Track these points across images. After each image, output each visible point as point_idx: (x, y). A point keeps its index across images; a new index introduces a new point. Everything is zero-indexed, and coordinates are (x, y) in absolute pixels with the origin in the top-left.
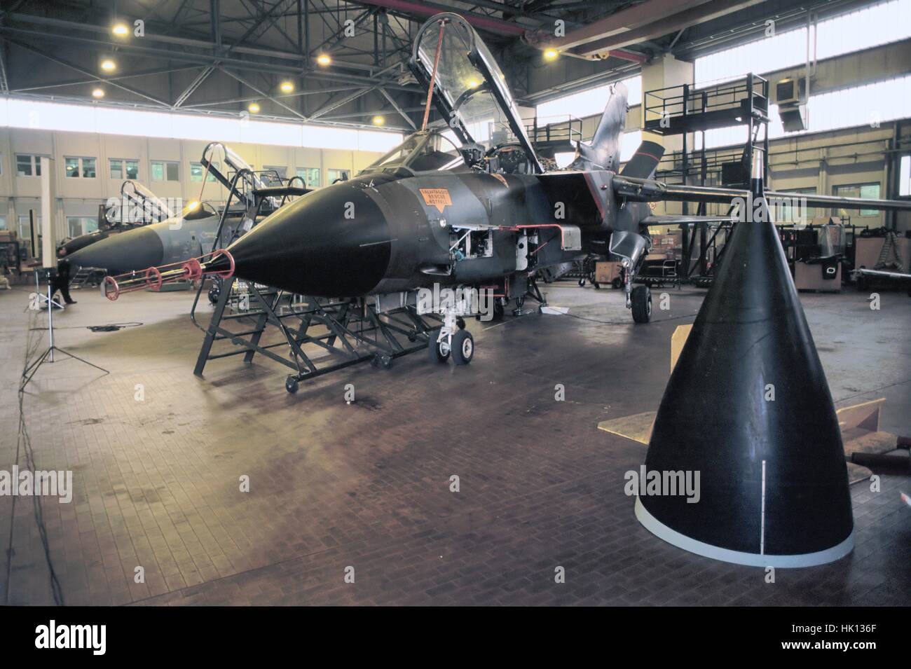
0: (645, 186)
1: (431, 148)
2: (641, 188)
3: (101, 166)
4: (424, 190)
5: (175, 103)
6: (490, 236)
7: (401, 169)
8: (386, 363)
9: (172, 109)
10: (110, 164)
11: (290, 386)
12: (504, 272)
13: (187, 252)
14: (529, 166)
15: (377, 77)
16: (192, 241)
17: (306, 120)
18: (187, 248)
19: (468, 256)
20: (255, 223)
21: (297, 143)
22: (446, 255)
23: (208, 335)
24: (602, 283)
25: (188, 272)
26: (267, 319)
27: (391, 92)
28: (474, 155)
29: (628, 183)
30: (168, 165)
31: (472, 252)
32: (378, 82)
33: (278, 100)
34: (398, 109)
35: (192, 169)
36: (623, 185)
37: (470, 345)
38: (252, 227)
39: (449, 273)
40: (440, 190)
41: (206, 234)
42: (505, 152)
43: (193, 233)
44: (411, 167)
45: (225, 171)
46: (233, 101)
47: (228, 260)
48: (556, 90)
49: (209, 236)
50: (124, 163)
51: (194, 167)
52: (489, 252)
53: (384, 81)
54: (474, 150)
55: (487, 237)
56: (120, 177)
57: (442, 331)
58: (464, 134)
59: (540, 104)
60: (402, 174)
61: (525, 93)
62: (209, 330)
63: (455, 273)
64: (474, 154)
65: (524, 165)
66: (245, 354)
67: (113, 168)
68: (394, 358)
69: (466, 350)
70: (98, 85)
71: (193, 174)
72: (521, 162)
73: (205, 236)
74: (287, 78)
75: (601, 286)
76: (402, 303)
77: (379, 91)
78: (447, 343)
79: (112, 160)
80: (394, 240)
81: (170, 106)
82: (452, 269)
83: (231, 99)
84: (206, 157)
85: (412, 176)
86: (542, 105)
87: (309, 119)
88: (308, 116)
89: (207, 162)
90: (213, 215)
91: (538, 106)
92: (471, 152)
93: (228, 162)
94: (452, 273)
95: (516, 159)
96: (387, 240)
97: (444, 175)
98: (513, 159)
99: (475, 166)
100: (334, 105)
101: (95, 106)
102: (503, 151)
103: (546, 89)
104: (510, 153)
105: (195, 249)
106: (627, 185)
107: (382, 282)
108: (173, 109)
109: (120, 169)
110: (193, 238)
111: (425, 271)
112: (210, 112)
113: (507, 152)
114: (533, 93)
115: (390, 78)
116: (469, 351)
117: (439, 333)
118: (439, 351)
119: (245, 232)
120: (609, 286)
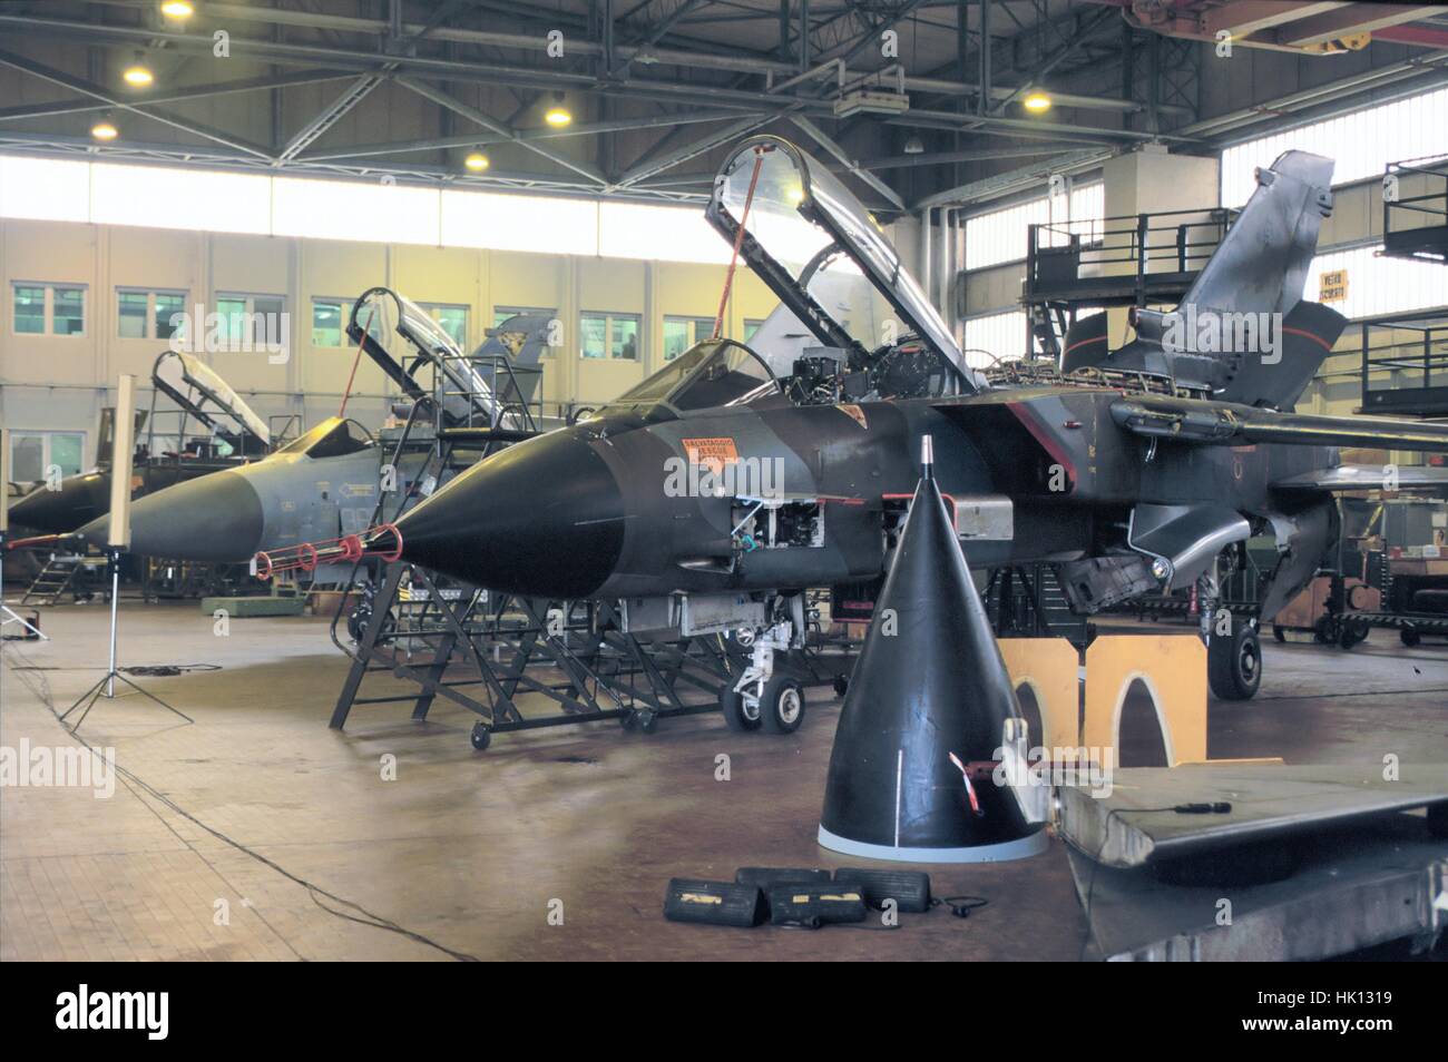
0: (1189, 417)
1: (724, 367)
2: (1179, 421)
3: (99, 308)
4: (689, 441)
5: (282, 152)
6: (822, 512)
7: (659, 407)
8: (645, 724)
9: (275, 164)
10: (116, 299)
11: (477, 739)
12: (851, 574)
13: (310, 526)
14: (947, 380)
15: (785, 92)
16: (323, 503)
17: (608, 190)
18: (310, 518)
19: (772, 545)
20: (440, 482)
21: (583, 247)
22: (723, 543)
23: (357, 662)
24: (1291, 629)
25: (346, 552)
26: (454, 645)
27: (823, 125)
28: (821, 370)
29: (1146, 412)
30: (256, 302)
31: (778, 540)
32: (788, 104)
33: (538, 143)
34: (848, 165)
35: (316, 310)
36: (1137, 417)
37: (795, 701)
38: (434, 491)
39: (731, 569)
40: (719, 440)
41: (351, 487)
42: (907, 354)
43: (324, 486)
44: (676, 404)
45: (400, 350)
46: (425, 148)
47: (395, 538)
48: (1266, 111)
49: (356, 494)
50: (152, 296)
51: (318, 306)
52: (818, 540)
53: (799, 102)
54: (822, 359)
55: (816, 514)
56: (140, 330)
57: (747, 673)
58: (823, 324)
59: (1230, 147)
60: (659, 416)
61: (1192, 117)
62: (358, 655)
63: (742, 572)
64: (821, 365)
65: (938, 377)
66: (416, 701)
67: (125, 311)
68: (658, 717)
69: (787, 710)
70: (105, 116)
71: (319, 323)
72: (934, 374)
73: (348, 492)
74: (559, 97)
75: (1289, 636)
76: (670, 620)
77: (789, 121)
78: (756, 696)
79: (124, 291)
80: (630, 517)
81: (270, 159)
82: (736, 565)
83: (423, 140)
84: (358, 321)
85: (674, 418)
86: (1235, 150)
87: (617, 187)
88: (613, 180)
89: (361, 331)
90: (368, 447)
91: (1226, 154)
92: (814, 364)
93: (404, 331)
94: (736, 570)
95: (926, 367)
96: (619, 516)
97: (733, 413)
98: (920, 367)
99: (818, 389)
100: (680, 153)
101: (92, 158)
102: (904, 350)
103: (1242, 109)
104: (915, 356)
105: (328, 520)
106: (1145, 417)
107: (614, 578)
108: (277, 164)
109: (142, 313)
110: (325, 496)
111: (685, 565)
112: (366, 170)
113: (912, 353)
114: (1213, 117)
115: (816, 95)
116: (794, 713)
117: (741, 675)
118: (742, 709)
119: (424, 497)
120: (1308, 638)
